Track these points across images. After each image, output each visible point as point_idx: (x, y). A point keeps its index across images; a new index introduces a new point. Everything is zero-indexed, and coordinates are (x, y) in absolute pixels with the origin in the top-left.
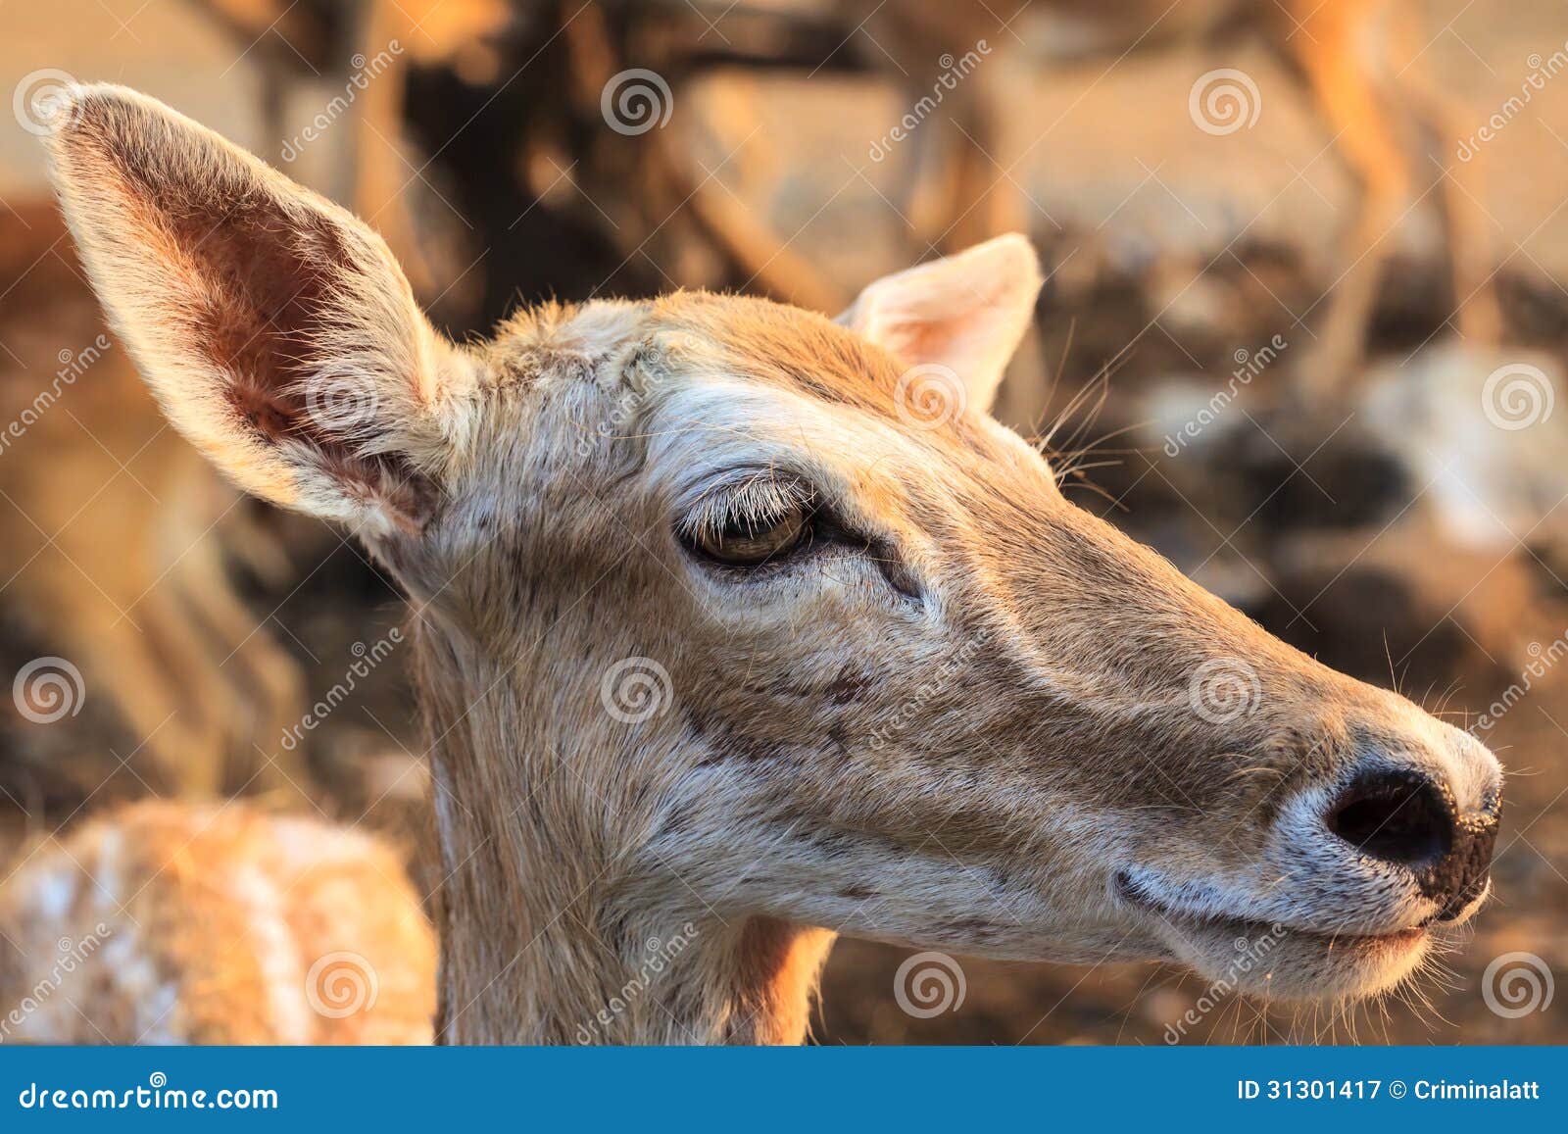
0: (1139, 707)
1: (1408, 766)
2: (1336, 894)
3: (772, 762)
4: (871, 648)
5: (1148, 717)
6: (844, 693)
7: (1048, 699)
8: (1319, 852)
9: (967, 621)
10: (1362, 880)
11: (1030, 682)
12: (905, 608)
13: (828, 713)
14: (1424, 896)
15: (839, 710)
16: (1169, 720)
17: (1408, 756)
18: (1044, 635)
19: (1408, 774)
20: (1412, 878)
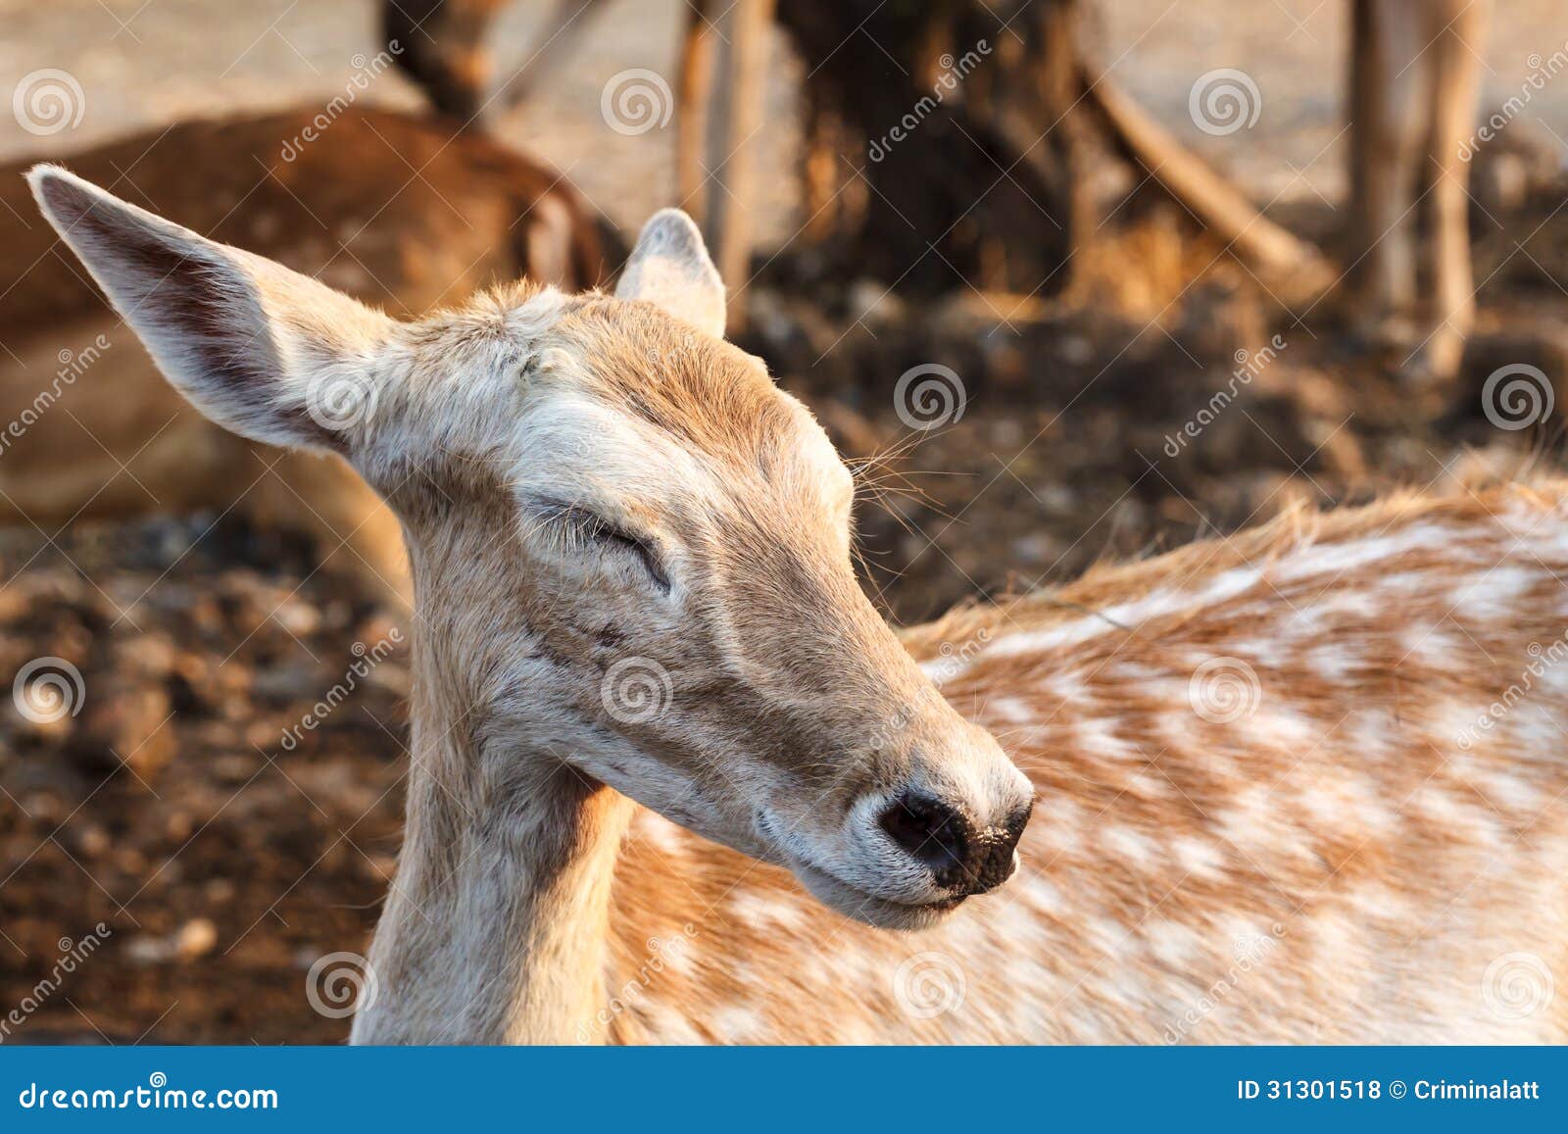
0: (791, 701)
1: (936, 797)
2: (875, 873)
3: (567, 671)
4: (628, 616)
5: (794, 710)
6: (608, 640)
7: (735, 680)
8: (869, 842)
9: (696, 611)
10: (892, 868)
11: (726, 665)
12: (657, 593)
13: (597, 650)
14: (938, 886)
15: (604, 649)
16: (805, 717)
17: (940, 789)
18: (746, 632)
19: (934, 802)
20: (929, 874)
